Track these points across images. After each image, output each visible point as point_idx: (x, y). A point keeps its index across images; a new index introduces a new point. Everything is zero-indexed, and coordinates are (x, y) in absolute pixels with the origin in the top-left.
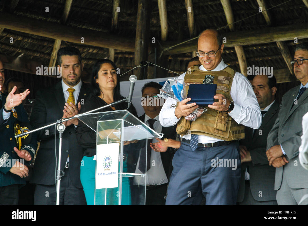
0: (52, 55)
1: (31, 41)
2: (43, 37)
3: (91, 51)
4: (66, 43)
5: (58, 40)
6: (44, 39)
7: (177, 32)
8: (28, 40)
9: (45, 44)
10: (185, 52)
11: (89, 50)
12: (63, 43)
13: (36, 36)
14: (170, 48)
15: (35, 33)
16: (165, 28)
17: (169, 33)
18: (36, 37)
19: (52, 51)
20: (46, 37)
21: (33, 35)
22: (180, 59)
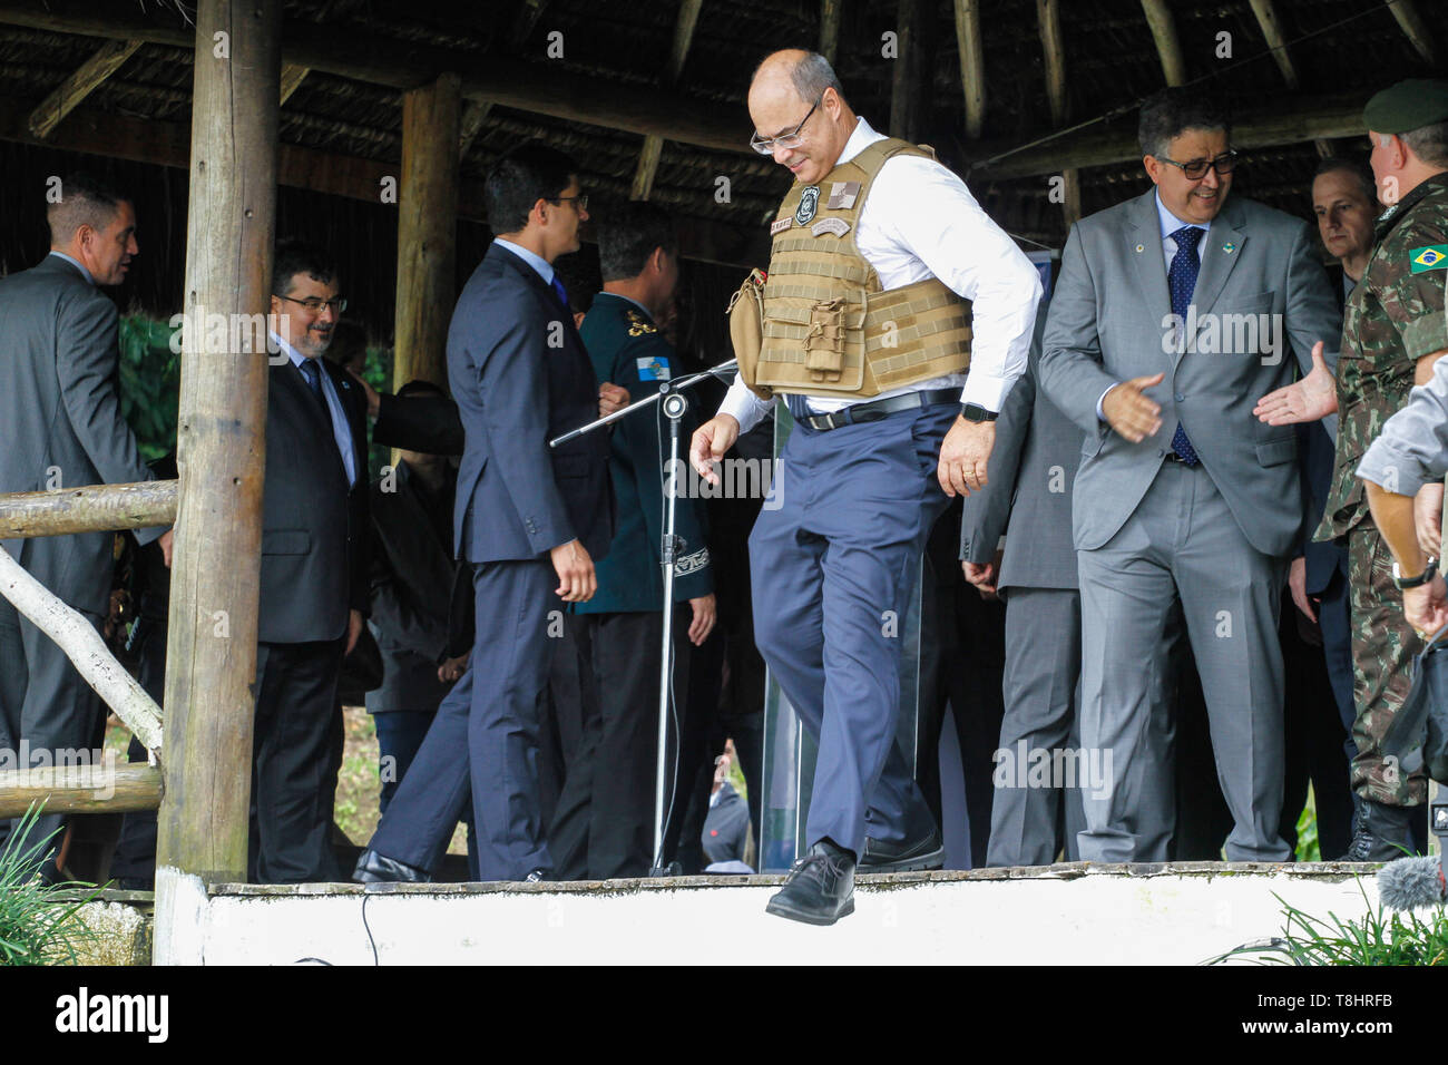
0: (634, 183)
1: (573, 143)
2: (609, 129)
3: (751, 170)
4: (678, 146)
5: (653, 138)
6: (610, 137)
7: (1013, 112)
8: (564, 140)
9: (616, 150)
10: (1037, 173)
11: (747, 166)
12: (668, 146)
13: (588, 125)
14: (993, 160)
15: (584, 119)
16: (978, 100)
17: (989, 113)
18: (587, 129)
19: (634, 170)
20: (618, 131)
21: (578, 123)
22: (1021, 193)
